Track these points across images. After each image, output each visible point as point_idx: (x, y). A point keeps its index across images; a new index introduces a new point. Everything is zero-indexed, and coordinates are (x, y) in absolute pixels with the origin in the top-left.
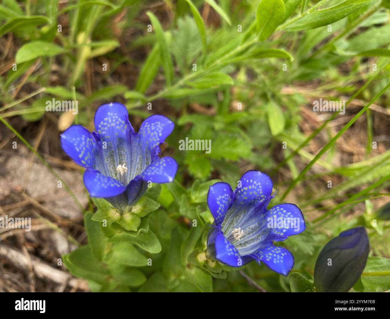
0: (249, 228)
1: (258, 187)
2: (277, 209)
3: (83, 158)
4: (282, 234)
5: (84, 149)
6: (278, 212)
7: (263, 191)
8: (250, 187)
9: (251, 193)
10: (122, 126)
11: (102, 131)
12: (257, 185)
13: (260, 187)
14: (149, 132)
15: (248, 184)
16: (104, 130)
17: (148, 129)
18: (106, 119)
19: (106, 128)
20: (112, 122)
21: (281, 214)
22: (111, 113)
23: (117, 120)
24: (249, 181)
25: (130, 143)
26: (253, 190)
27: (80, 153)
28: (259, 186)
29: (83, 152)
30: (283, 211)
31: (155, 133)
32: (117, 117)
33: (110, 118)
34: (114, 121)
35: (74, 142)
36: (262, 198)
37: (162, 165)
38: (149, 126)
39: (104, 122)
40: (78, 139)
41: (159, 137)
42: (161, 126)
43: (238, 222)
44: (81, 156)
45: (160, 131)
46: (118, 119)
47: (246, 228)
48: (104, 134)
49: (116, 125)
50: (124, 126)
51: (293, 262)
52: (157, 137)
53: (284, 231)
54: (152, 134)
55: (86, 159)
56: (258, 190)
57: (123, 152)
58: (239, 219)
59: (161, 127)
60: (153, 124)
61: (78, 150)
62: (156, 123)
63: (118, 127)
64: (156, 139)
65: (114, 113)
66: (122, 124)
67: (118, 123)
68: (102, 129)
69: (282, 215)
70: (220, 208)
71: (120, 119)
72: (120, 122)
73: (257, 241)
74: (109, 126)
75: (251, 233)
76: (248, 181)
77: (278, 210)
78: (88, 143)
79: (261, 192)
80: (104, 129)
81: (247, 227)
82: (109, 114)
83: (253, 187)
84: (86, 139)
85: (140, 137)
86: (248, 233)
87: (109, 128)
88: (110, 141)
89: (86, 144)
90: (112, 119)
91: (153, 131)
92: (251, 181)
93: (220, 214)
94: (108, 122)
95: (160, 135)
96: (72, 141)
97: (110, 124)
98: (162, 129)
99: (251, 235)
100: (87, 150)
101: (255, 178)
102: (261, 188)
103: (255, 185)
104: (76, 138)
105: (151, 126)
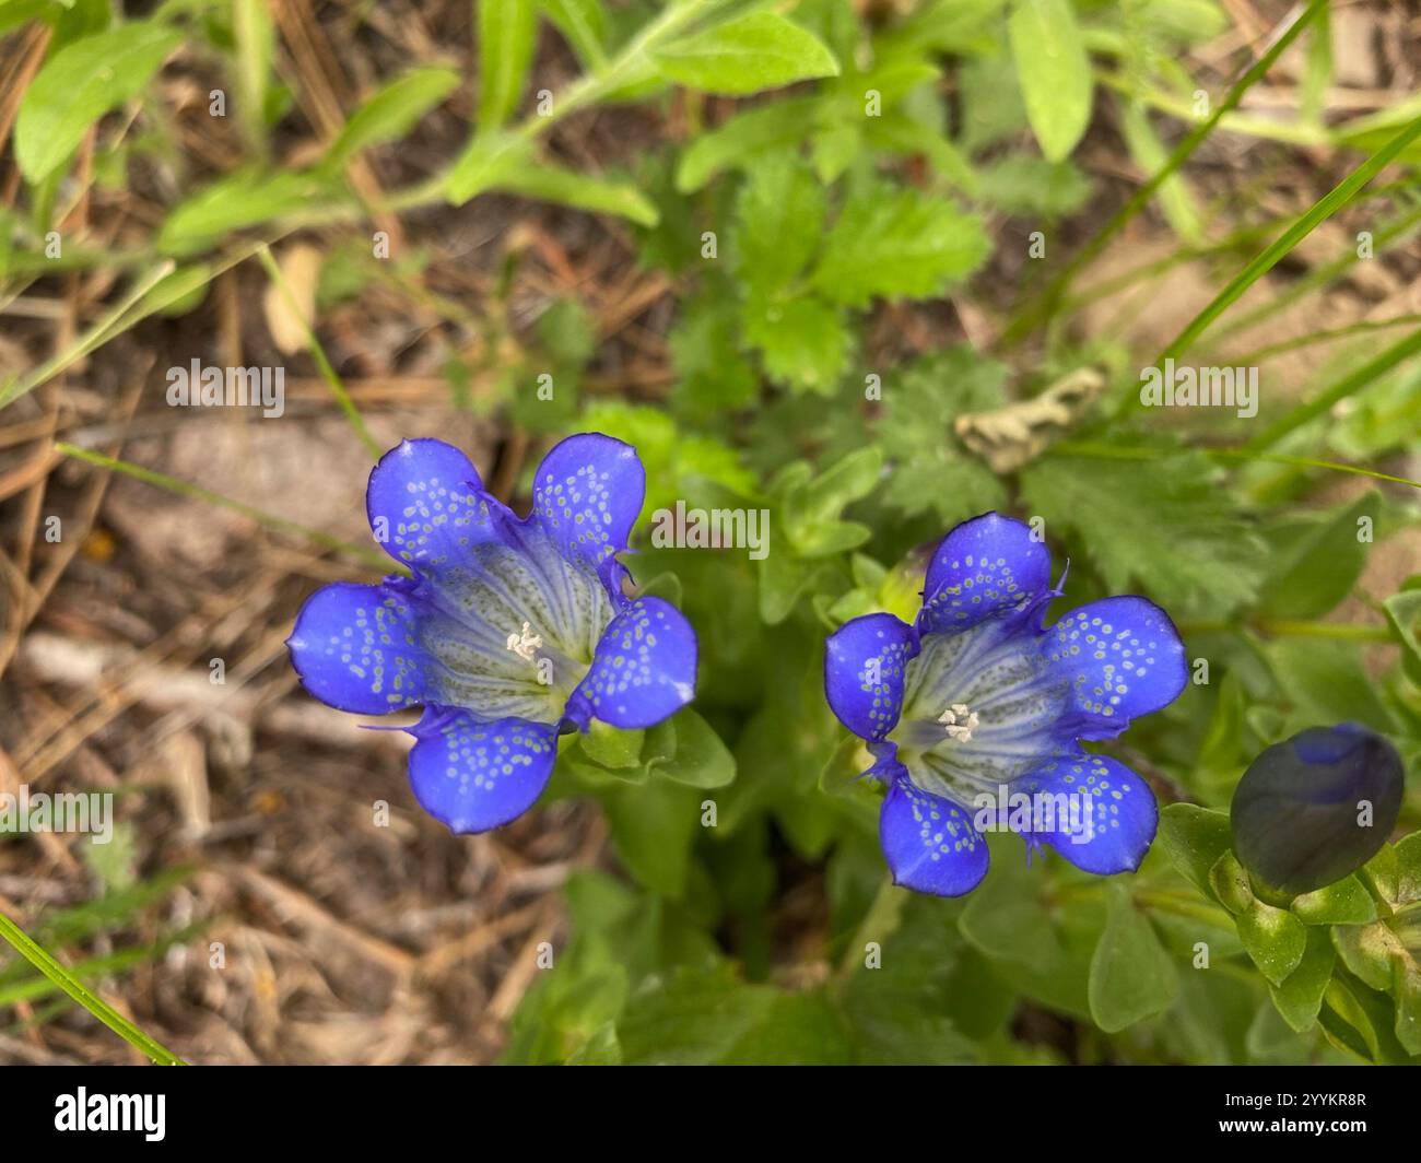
0: (1001, 668)
1: (998, 573)
2: (1081, 622)
3: (387, 689)
4: (1108, 712)
5: (378, 655)
6: (1083, 635)
7: (1017, 583)
8: (969, 582)
9: (976, 599)
10: (471, 513)
11: (414, 552)
12: (993, 567)
13: (1006, 571)
14: (568, 512)
15: (959, 574)
16: (419, 548)
17: (562, 501)
18: (409, 512)
19: (420, 541)
20: (434, 513)
21: (1096, 643)
22: (417, 483)
23: (446, 501)
24: (962, 563)
25: (518, 544)
26: (980, 588)
27: (370, 678)
28: (999, 569)
29: (378, 672)
30: (1100, 627)
31: (588, 512)
32: (443, 492)
33: (419, 503)
34: (438, 506)
35: (339, 651)
36: (1019, 602)
37: (644, 642)
38: (559, 488)
39: (408, 522)
40: (348, 632)
41: (606, 528)
42: (599, 481)
43: (961, 651)
44: (377, 687)
45: (602, 506)
46: (448, 496)
47: (989, 665)
48: (424, 556)
49: (451, 517)
50: (477, 508)
51: (1153, 816)
52: (598, 528)
53: (1115, 700)
54: (580, 518)
55: (397, 685)
56: (999, 584)
57: (507, 564)
58: (959, 646)
59: (601, 487)
60: (571, 480)
61: (360, 672)
62: (581, 472)
63: (458, 522)
64: (598, 534)
65: (427, 479)
66: (470, 508)
67: (453, 508)
68: (410, 545)
69: (1099, 646)
70: (876, 703)
71: (454, 496)
72: (458, 503)
73: (1032, 712)
74: (427, 528)
75: (1011, 683)
76: (956, 565)
77: (1085, 626)
78: (382, 627)
79: (1012, 587)
80: (417, 544)
81: (993, 663)
82: (412, 487)
83: (980, 578)
84: (371, 617)
85: (545, 521)
86: (998, 680)
87: (430, 535)
88: (453, 567)
89: (377, 636)
90: (429, 504)
91: (579, 508)
92: (969, 561)
93: (882, 716)
94: (417, 517)
95: (608, 519)
96: (330, 652)
97: (429, 520)
98: (605, 495)
99: (1011, 687)
100: (390, 652)
101: (981, 545)
102: (1010, 575)
103: (986, 571)
104: (338, 633)
105: (566, 487)
